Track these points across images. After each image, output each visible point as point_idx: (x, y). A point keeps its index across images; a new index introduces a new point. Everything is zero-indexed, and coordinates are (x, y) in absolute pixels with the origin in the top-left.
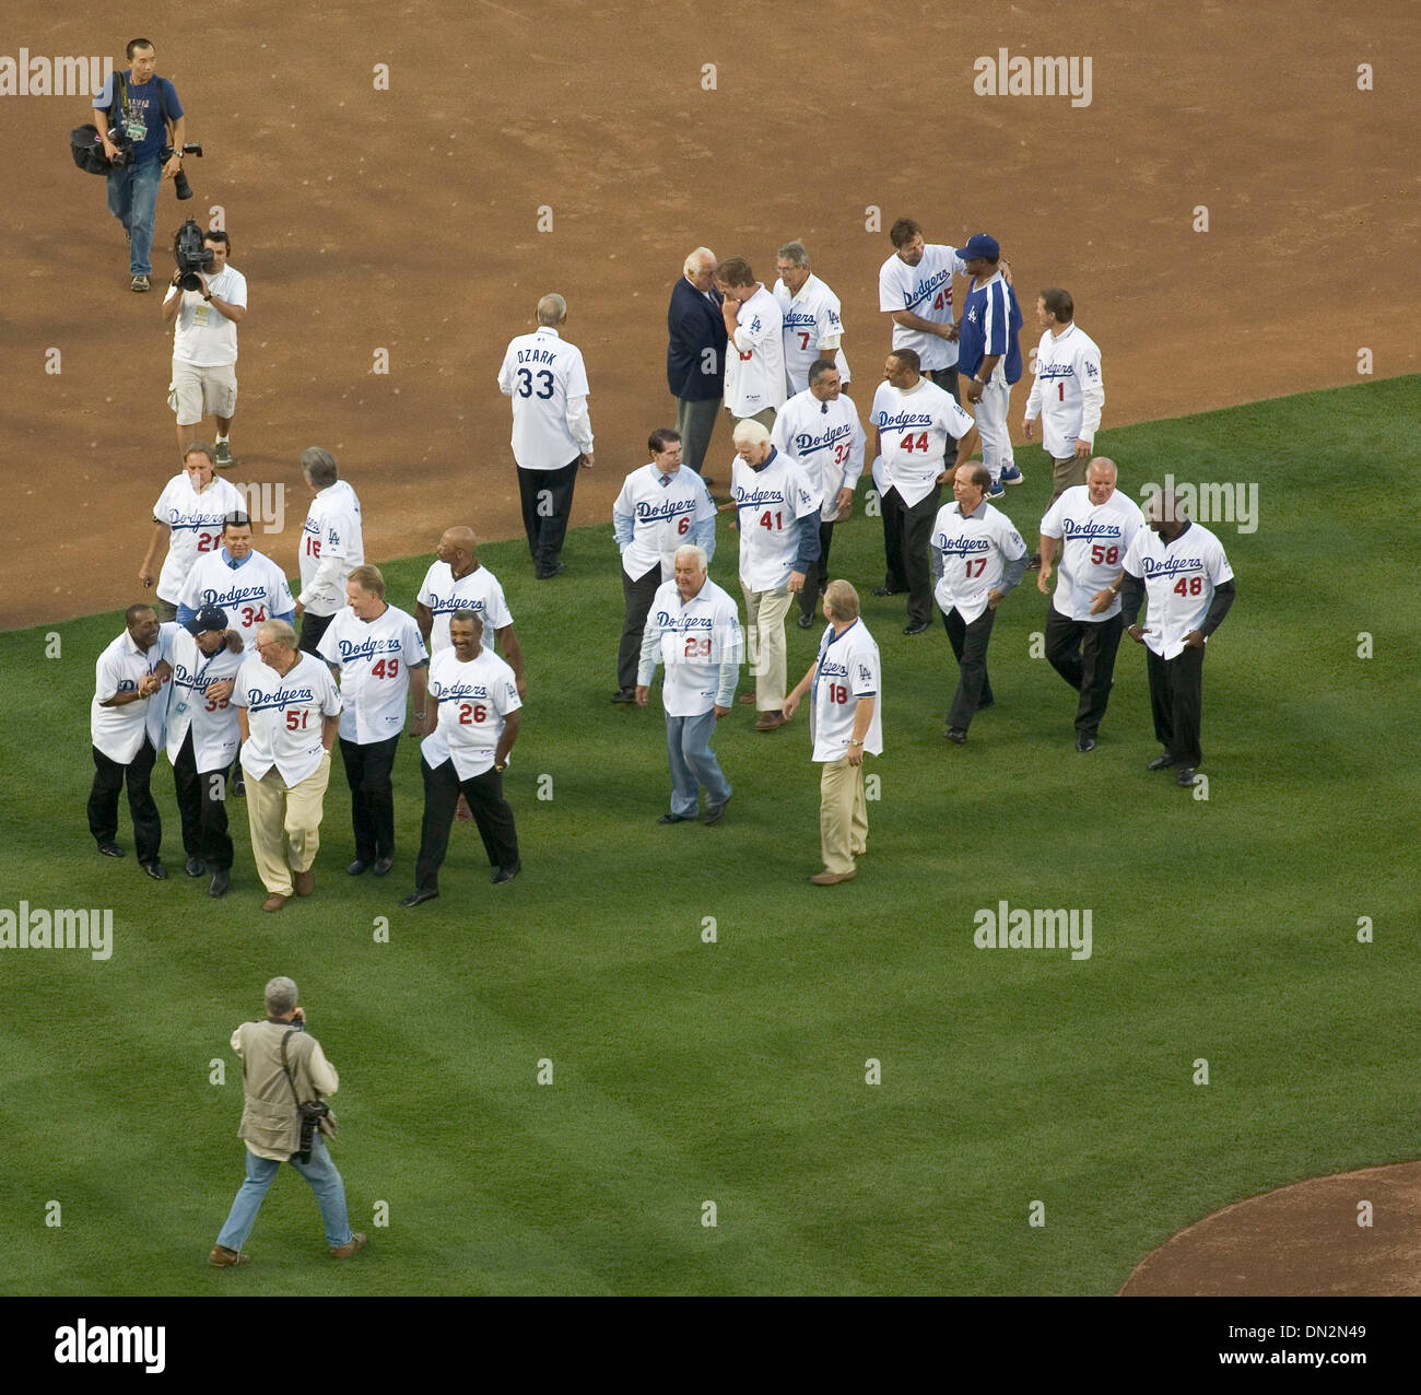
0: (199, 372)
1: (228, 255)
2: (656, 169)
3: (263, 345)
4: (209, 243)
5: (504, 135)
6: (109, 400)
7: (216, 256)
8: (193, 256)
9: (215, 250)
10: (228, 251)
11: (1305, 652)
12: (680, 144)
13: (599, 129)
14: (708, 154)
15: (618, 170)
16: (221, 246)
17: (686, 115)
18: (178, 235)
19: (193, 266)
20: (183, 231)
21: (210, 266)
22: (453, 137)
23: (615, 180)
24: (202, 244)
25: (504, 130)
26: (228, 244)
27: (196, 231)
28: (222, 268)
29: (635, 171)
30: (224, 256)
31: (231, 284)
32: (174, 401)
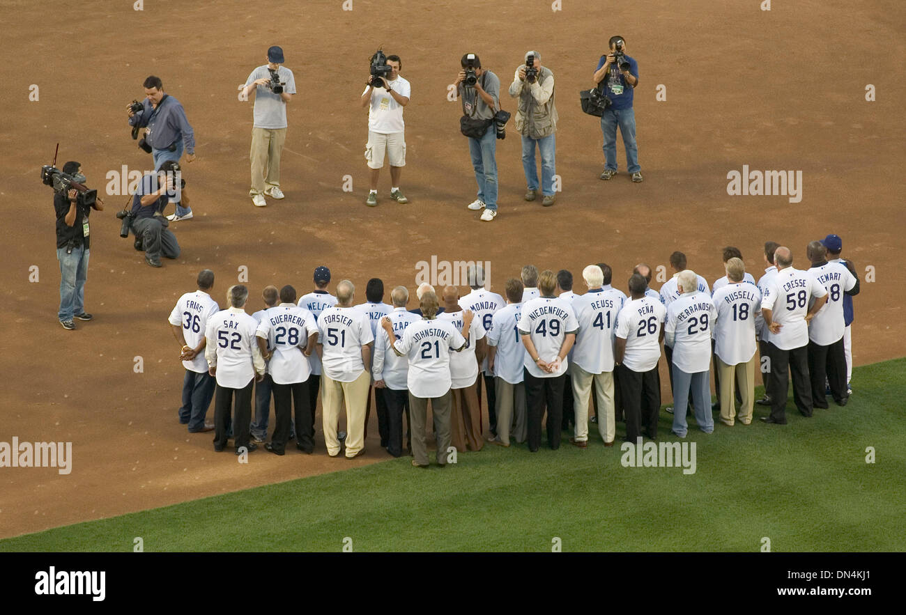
0: (384, 137)
1: (400, 69)
2: (397, 251)
3: (160, 361)
4: (389, 62)
5: (304, 231)
6: (66, 396)
7: (393, 69)
8: (379, 68)
9: (393, 66)
10: (400, 67)
11: (794, 536)
12: (410, 235)
13: (361, 227)
14: (429, 241)
15: (374, 251)
16: (396, 64)
17: (414, 217)
18: (373, 59)
19: (381, 73)
20: (375, 57)
21: (390, 75)
22: (273, 233)
23: (372, 258)
24: (385, 63)
25: (303, 228)
26: (400, 63)
27: (382, 57)
28: (396, 77)
29: (383, 252)
30: (397, 70)
31: (402, 86)
32: (369, 155)
